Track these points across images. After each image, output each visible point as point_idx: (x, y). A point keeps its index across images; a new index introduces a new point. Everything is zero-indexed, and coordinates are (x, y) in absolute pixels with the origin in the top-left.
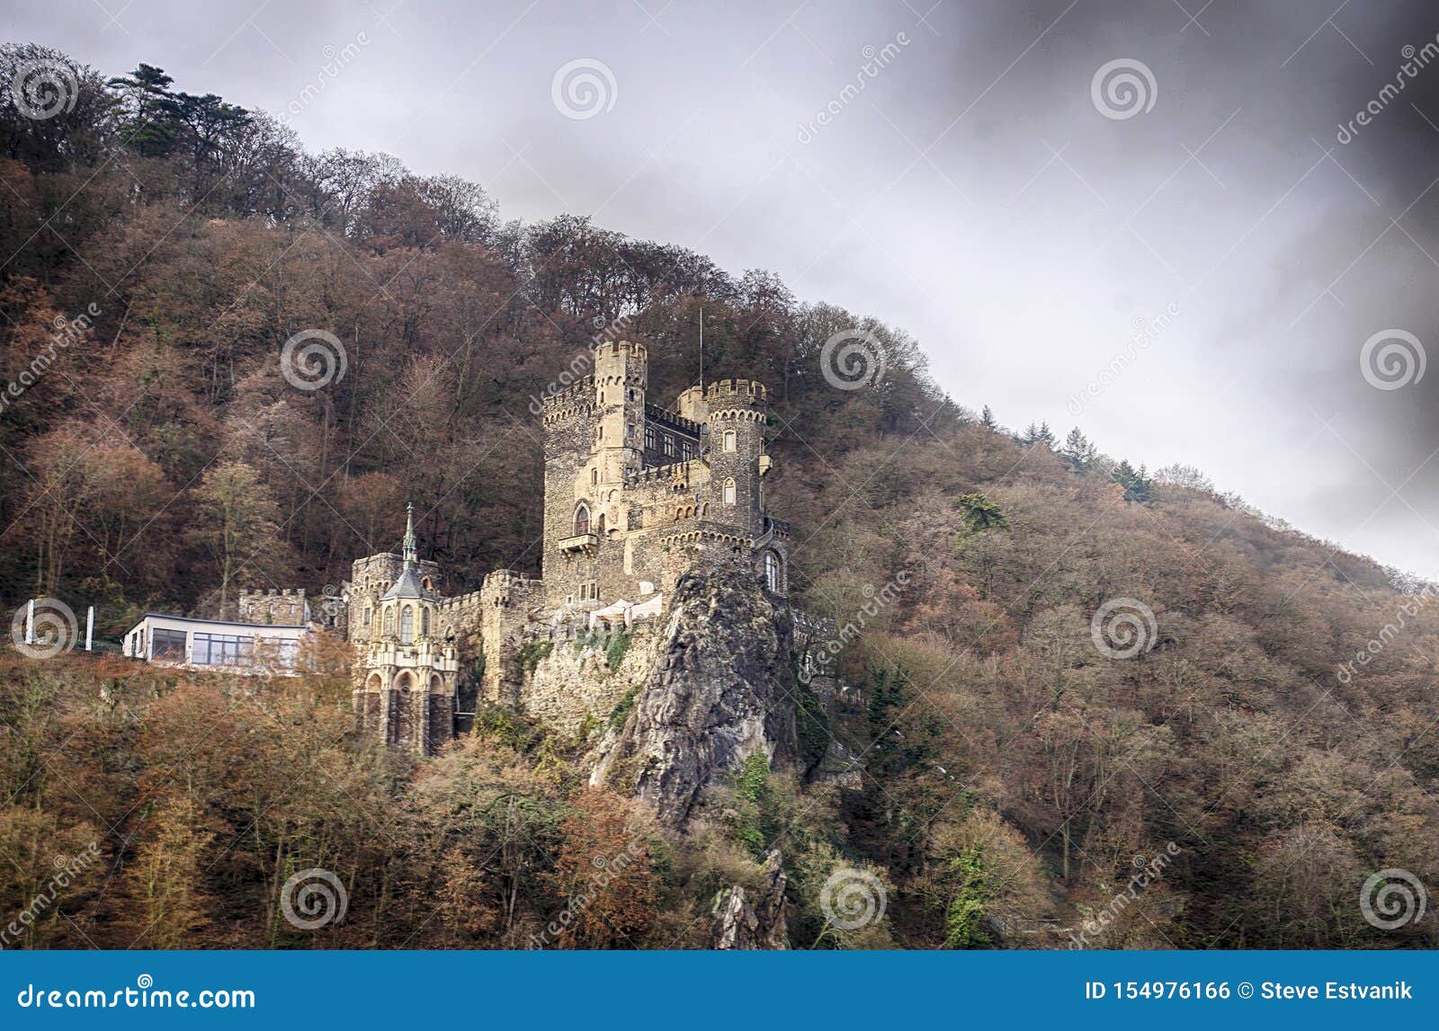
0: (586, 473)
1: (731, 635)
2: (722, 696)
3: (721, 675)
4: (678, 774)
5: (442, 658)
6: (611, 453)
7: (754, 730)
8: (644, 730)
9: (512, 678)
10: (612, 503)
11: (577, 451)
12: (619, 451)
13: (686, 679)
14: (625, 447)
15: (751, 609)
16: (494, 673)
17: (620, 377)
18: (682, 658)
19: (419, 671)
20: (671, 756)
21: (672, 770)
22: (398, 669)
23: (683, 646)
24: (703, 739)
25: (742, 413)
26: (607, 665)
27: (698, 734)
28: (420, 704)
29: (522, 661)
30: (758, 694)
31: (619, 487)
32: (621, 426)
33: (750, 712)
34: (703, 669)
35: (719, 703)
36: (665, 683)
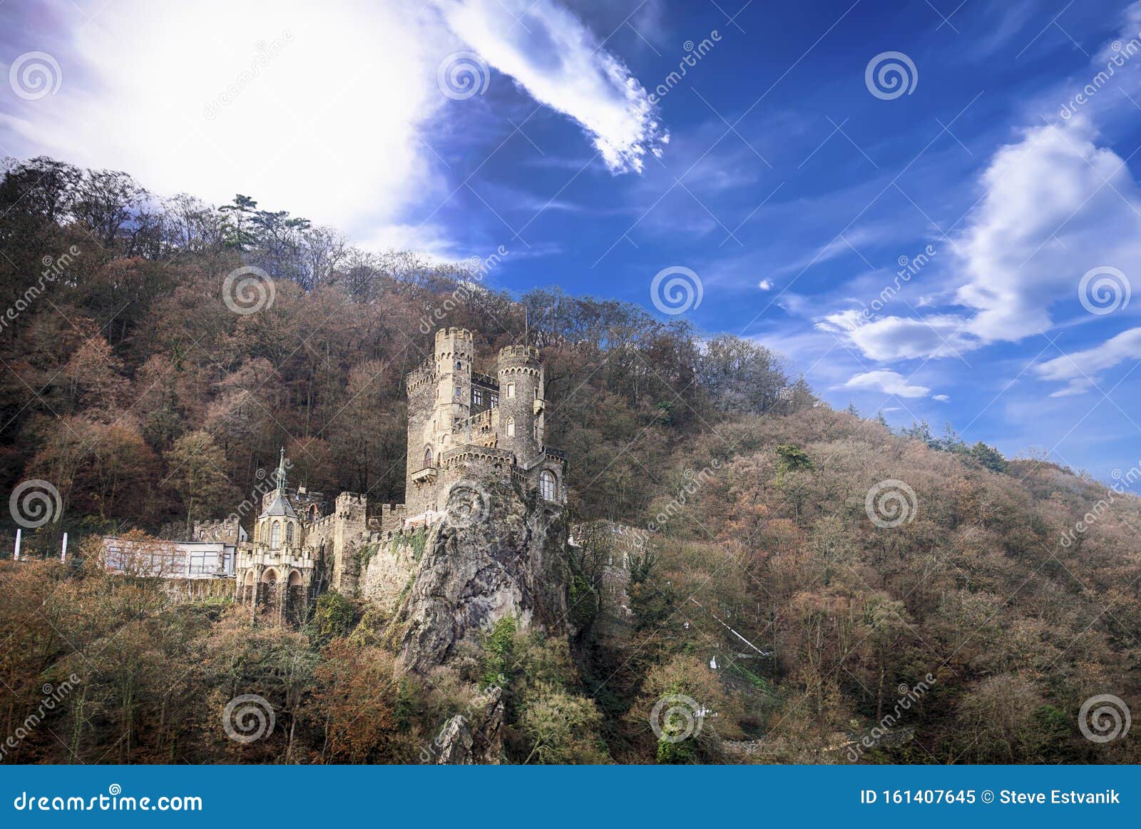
0: (430, 424)
1: (488, 528)
2: (477, 573)
3: (477, 558)
4: (434, 633)
5: (300, 559)
6: (444, 408)
7: (506, 600)
8: (415, 602)
9: (352, 571)
10: (445, 444)
11: (425, 409)
12: (449, 406)
13: (446, 561)
14: (454, 403)
15: (506, 509)
16: (339, 567)
17: (449, 354)
18: (444, 546)
19: (280, 568)
20: (429, 619)
21: (430, 630)
22: (265, 567)
23: (445, 537)
24: (460, 606)
25: (519, 370)
26: (413, 558)
27: (454, 603)
28: (280, 592)
29: (358, 561)
30: (509, 572)
31: (450, 432)
32: (451, 388)
33: (502, 586)
34: (461, 554)
35: (473, 580)
36: (431, 565)
